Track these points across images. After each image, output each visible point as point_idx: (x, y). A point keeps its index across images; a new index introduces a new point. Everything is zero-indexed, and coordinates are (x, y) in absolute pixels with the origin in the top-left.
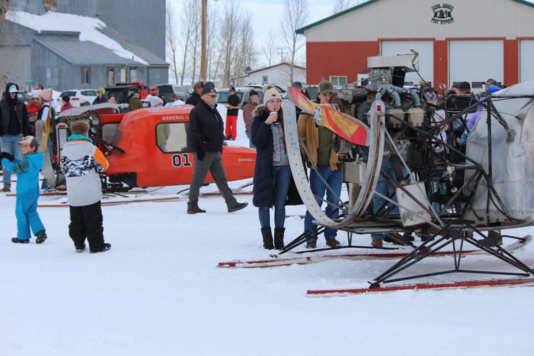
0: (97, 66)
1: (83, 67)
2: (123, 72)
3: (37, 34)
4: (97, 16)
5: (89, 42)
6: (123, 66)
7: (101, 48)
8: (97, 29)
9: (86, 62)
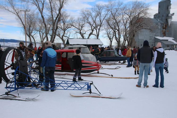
0: (170, 45)
1: (167, 45)
2: (175, 46)
3: (160, 40)
4: (173, 37)
5: (170, 41)
6: (175, 45)
7: (172, 42)
8: (172, 39)
9: (168, 44)
